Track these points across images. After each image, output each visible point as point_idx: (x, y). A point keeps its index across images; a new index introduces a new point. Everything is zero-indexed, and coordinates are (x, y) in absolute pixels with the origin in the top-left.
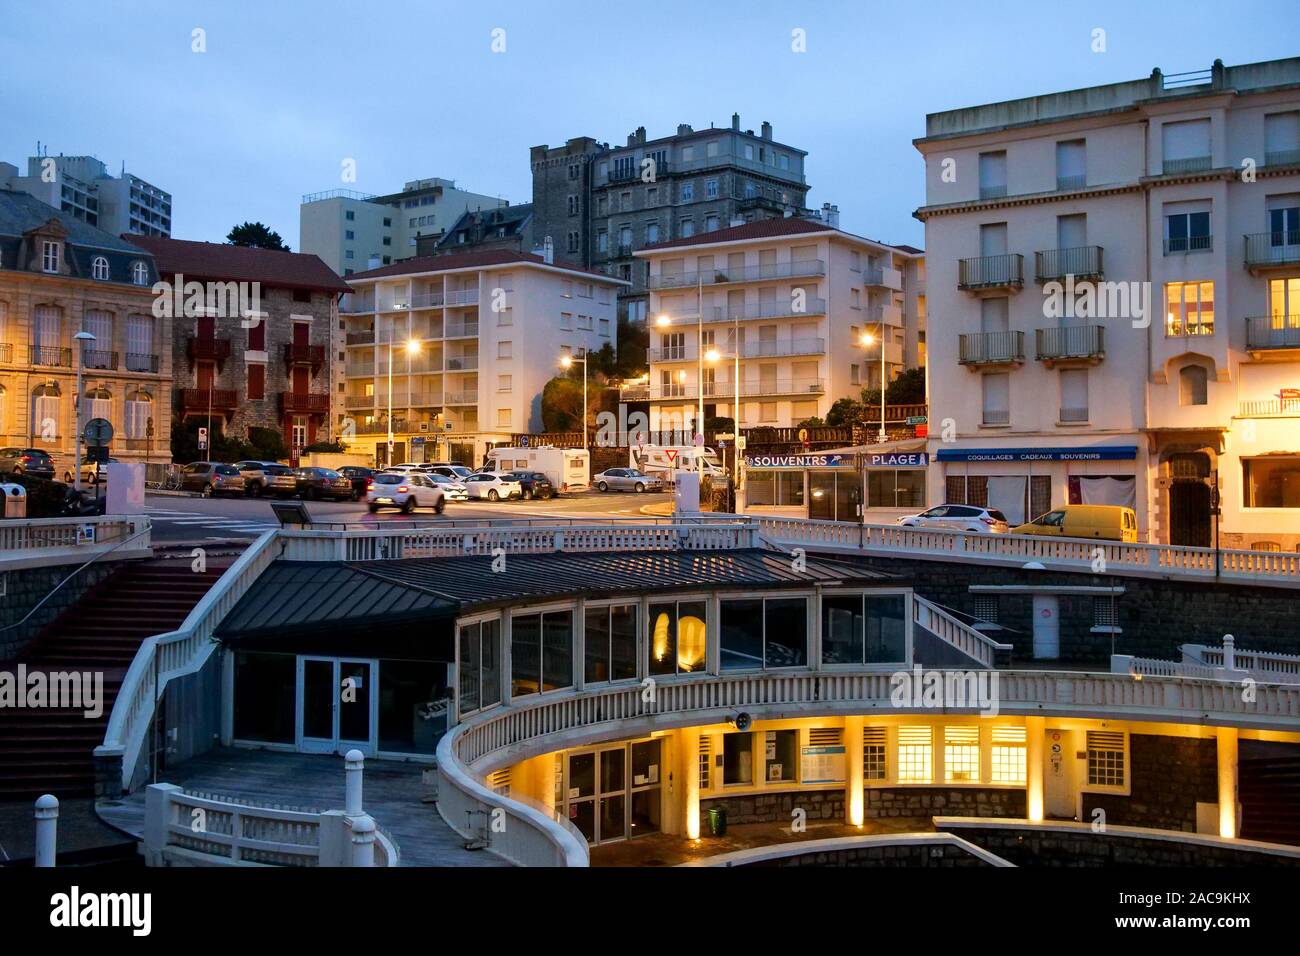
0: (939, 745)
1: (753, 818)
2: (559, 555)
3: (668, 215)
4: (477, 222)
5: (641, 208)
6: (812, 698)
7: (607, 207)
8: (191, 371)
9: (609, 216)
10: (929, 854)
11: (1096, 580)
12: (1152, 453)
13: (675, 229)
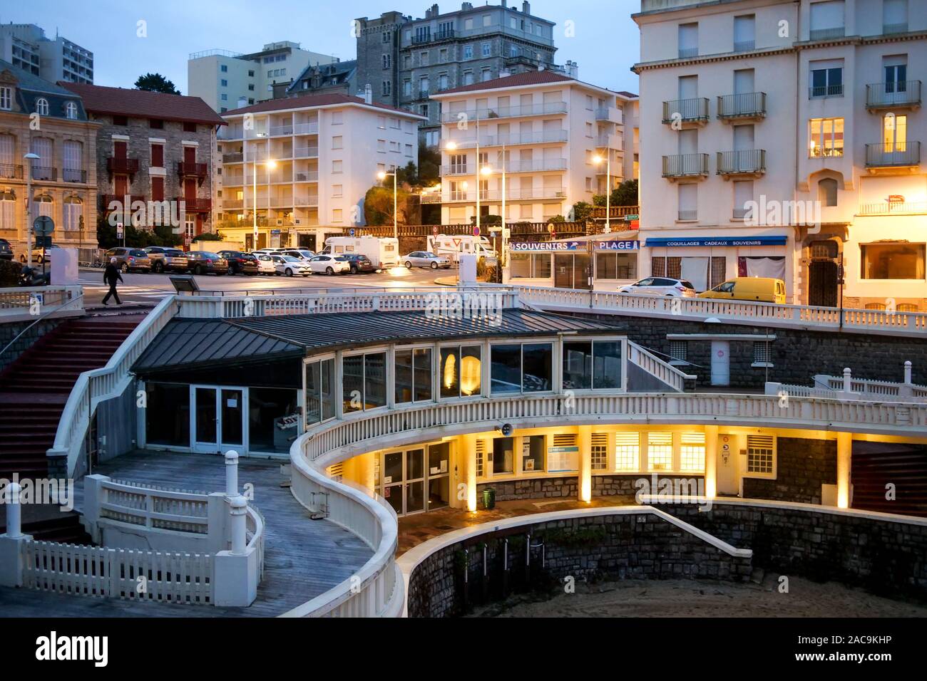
0: (644, 445)
1: (515, 497)
2: (376, 313)
3: (455, 69)
4: (317, 73)
5: (434, 64)
6: (556, 414)
7: (411, 62)
8: (110, 182)
9: (413, 69)
10: (636, 519)
11: (756, 330)
12: (797, 241)
13: (460, 78)
